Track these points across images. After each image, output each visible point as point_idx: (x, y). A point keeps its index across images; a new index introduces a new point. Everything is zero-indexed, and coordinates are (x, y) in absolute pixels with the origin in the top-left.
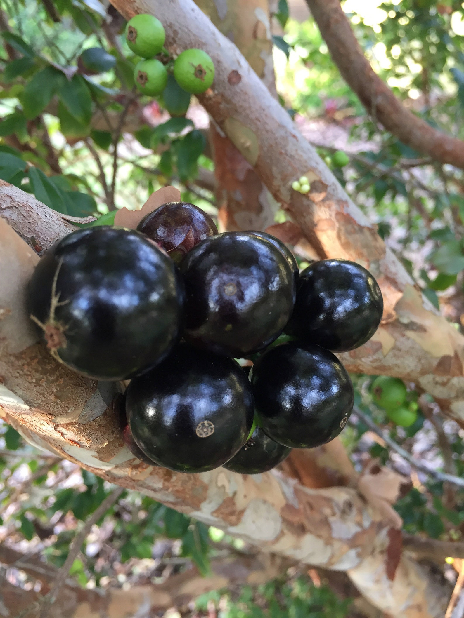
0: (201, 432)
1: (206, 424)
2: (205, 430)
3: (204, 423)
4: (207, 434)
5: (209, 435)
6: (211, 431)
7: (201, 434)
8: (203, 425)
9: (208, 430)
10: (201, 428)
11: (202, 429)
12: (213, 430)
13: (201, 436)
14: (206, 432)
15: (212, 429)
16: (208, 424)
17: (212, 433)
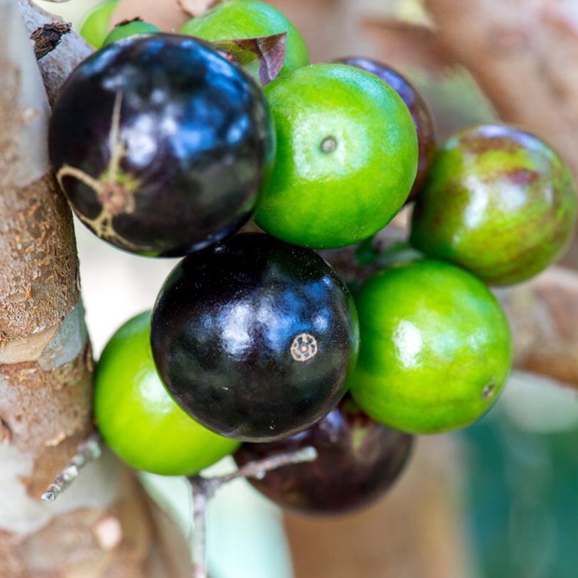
0: (299, 352)
1: (305, 340)
2: (304, 349)
3: (301, 338)
4: (308, 355)
5: (310, 357)
6: (313, 351)
7: (299, 357)
8: (300, 340)
9: (308, 348)
10: (298, 345)
11: (300, 348)
12: (316, 349)
13: (299, 360)
14: (306, 351)
15: (313, 346)
16: (308, 338)
17: (315, 353)
